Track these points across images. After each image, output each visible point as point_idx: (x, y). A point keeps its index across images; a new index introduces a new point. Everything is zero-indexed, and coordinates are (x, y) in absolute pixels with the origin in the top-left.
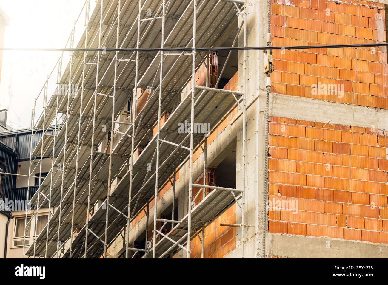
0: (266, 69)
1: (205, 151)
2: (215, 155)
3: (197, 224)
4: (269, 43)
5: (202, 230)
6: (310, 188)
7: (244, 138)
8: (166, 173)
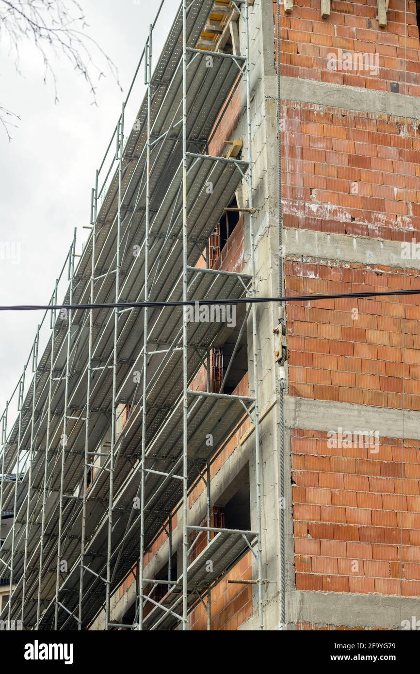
0: (278, 356)
1: (208, 484)
2: (223, 488)
3: (199, 584)
4: (281, 320)
5: (206, 593)
6: (351, 526)
7: (257, 461)
8: (159, 518)
